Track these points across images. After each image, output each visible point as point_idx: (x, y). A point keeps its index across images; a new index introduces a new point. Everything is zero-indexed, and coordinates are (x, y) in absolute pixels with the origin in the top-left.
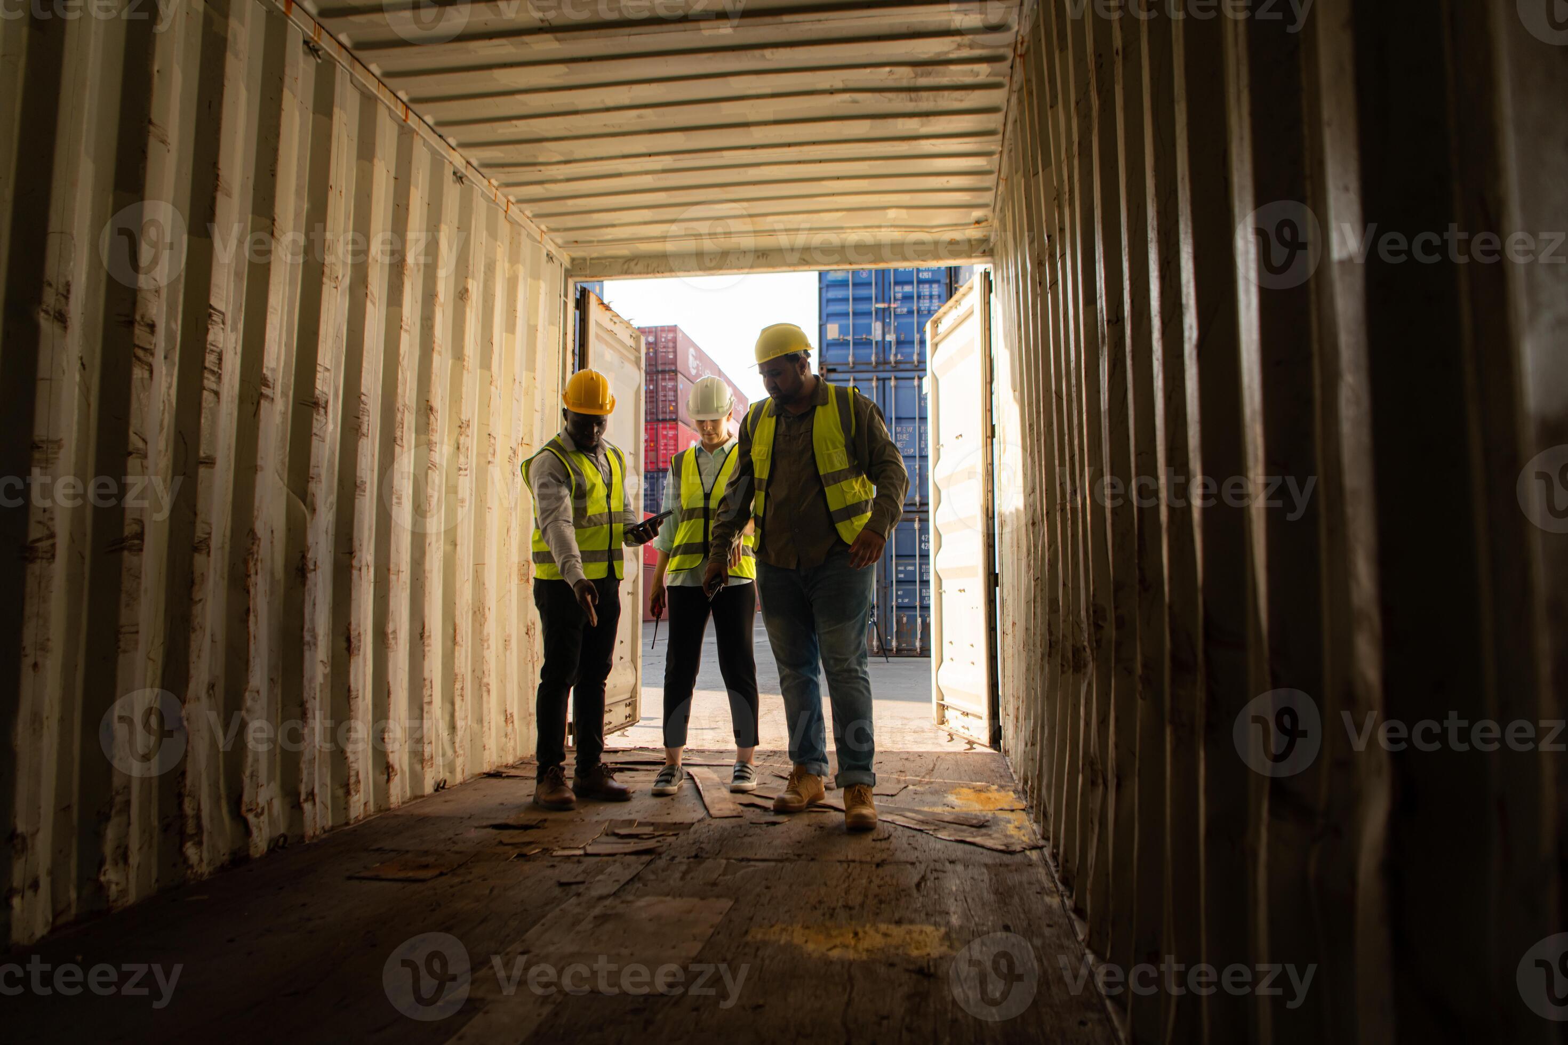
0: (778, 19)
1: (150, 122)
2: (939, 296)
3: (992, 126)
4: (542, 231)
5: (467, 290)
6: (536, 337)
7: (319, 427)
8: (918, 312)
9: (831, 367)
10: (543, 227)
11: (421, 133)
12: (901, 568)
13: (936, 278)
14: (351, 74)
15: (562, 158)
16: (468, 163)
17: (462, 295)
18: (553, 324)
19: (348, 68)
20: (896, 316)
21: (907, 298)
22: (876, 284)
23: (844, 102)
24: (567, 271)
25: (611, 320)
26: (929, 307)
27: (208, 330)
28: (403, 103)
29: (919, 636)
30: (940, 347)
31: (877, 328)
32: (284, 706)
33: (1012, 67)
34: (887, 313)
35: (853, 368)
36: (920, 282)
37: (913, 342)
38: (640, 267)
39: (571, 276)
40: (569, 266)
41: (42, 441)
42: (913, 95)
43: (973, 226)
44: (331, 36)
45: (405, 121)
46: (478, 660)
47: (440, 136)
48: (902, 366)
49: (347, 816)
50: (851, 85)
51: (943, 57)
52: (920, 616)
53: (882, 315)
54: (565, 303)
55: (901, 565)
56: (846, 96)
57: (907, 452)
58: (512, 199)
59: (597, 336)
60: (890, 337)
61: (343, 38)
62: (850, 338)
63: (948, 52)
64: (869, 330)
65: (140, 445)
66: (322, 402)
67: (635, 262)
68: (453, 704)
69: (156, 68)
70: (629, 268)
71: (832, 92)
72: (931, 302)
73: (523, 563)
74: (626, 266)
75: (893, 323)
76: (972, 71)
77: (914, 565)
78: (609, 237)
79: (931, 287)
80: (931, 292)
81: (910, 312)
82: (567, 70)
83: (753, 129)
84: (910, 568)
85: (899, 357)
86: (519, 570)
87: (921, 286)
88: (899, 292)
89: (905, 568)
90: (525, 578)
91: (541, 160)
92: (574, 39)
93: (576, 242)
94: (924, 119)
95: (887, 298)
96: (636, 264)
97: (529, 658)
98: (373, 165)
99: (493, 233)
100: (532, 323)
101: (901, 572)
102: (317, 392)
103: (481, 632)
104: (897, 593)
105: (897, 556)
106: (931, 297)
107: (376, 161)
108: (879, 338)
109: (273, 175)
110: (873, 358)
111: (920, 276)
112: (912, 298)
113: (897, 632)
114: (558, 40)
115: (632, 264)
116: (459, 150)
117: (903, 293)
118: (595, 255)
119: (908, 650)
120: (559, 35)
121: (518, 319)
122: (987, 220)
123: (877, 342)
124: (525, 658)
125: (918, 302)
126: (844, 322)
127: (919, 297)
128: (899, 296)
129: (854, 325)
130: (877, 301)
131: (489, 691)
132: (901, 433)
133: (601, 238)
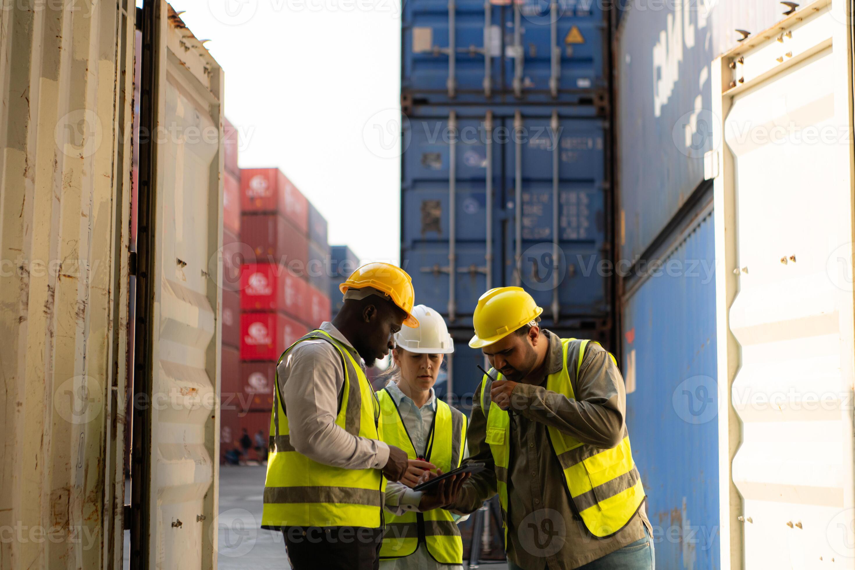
9: (419, 96)
20: (523, 18)
25: (182, 43)
30: (738, 103)
31: (493, 36)
34: (509, 14)
35: (455, 97)
37: (547, 61)
48: (532, 98)
53: (501, 15)
54: (124, 18)
59: (169, 76)
62: (450, 51)
64: (479, 39)
73: (59, 493)
75: (519, 29)
85: (528, 82)
86: (53, 506)
90: (63, 521)
100: (79, 57)
108: (496, 52)
110: (487, 84)
121: (62, 52)
123: (493, 60)
126: (440, 25)
129: (457, 32)
132: (530, 203)
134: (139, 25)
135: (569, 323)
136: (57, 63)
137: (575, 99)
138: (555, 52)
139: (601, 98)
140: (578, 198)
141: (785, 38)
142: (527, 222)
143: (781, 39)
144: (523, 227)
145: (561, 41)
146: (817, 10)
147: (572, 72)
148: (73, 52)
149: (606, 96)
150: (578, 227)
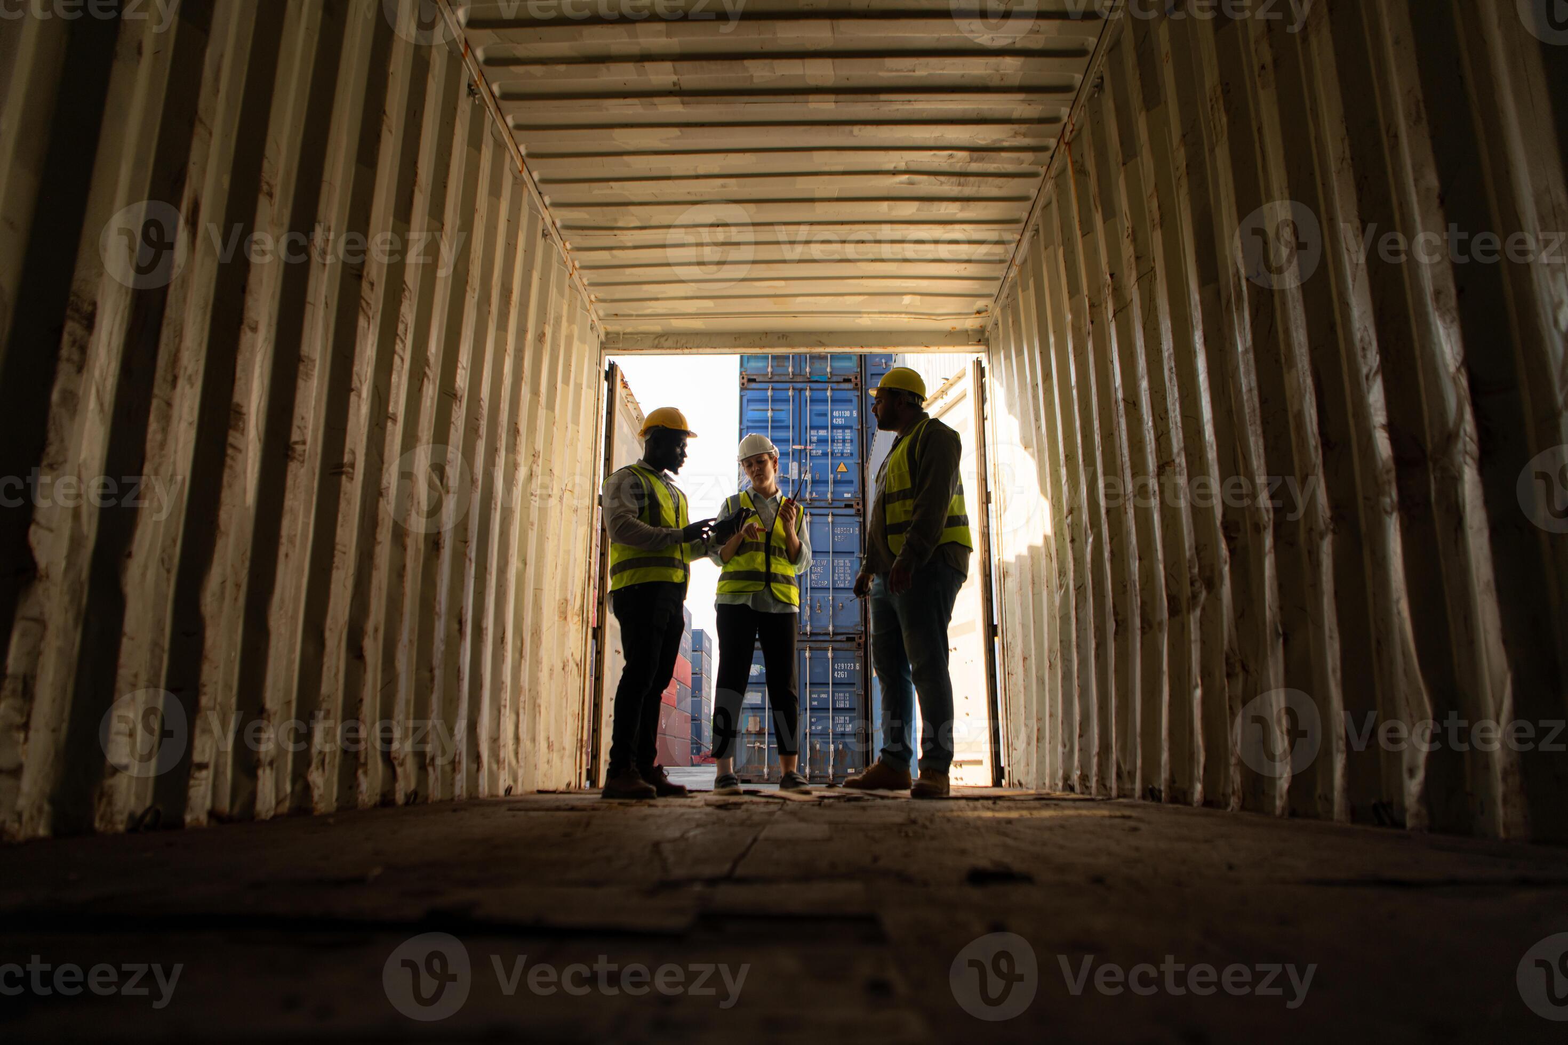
0: (875, 97)
1: (384, 112)
2: (852, 441)
3: (1016, 215)
4: (591, 301)
5: (544, 334)
6: (580, 395)
7: (456, 417)
8: (832, 454)
10: (593, 297)
11: (529, 185)
12: (814, 696)
13: (849, 424)
14: (494, 120)
15: (638, 224)
16: (554, 223)
17: (541, 337)
18: (590, 388)
19: (493, 113)
20: (812, 457)
21: (823, 441)
22: (793, 427)
23: (901, 183)
24: (602, 343)
26: (842, 450)
27: (401, 302)
28: (521, 156)
29: (831, 763)
31: (794, 468)
32: (417, 669)
33: (1052, 158)
34: (803, 454)
36: (834, 427)
37: (826, 482)
38: (670, 342)
39: (605, 348)
40: (604, 339)
41: (305, 356)
42: (962, 179)
43: (974, 316)
44: (487, 84)
45: (520, 172)
46: (534, 680)
47: (540, 193)
48: (817, 504)
49: (452, 792)
50: (914, 167)
51: (998, 145)
52: (833, 743)
53: (799, 456)
54: (600, 373)
55: (815, 693)
56: (905, 178)
57: (821, 584)
58: (577, 264)
60: (808, 477)
61: (495, 88)
63: (1003, 140)
65: (358, 385)
66: (459, 396)
67: (665, 338)
68: (518, 715)
69: (391, 70)
70: (659, 343)
71: (895, 173)
72: (844, 445)
74: (656, 342)
75: (810, 464)
76: (1019, 158)
77: (828, 693)
78: (649, 311)
79: (844, 432)
80: (844, 437)
81: (825, 454)
82: (679, 133)
83: (818, 205)
84: (823, 696)
85: (814, 495)
86: (559, 608)
87: (835, 431)
88: (814, 436)
89: (819, 696)
90: (564, 616)
91: (620, 224)
92: (698, 103)
93: (616, 315)
94: (965, 204)
95: (803, 440)
96: (667, 340)
97: (564, 693)
98: (500, 202)
99: (561, 293)
100: (578, 381)
101: (815, 699)
102: (457, 386)
103: (537, 654)
104: (810, 720)
105: (810, 684)
106: (844, 441)
107: (502, 199)
108: (796, 477)
109: (445, 187)
111: (834, 421)
112: (827, 441)
113: (810, 758)
114: (683, 103)
115: (663, 340)
116: (551, 209)
117: (818, 436)
118: (629, 330)
119: (820, 777)
120: (686, 99)
121: (572, 374)
122: (986, 311)
123: (793, 481)
124: (561, 693)
125: (832, 445)
127: (833, 441)
128: (814, 439)
130: (793, 444)
131: (540, 713)
133: (640, 313)
134: (607, 378)
135: (839, 638)
136: (569, 377)
137: (843, 504)
138: (831, 477)
139: (858, 504)
140: (844, 563)
141: (944, 396)
142: (813, 577)
143: (942, 398)
144: (811, 580)
145: (834, 470)
146: (959, 378)
147: (841, 489)
148: (576, 378)
149: (861, 503)
150: (845, 580)
